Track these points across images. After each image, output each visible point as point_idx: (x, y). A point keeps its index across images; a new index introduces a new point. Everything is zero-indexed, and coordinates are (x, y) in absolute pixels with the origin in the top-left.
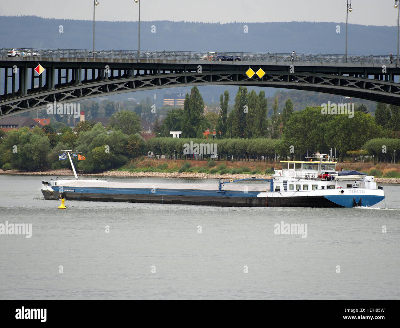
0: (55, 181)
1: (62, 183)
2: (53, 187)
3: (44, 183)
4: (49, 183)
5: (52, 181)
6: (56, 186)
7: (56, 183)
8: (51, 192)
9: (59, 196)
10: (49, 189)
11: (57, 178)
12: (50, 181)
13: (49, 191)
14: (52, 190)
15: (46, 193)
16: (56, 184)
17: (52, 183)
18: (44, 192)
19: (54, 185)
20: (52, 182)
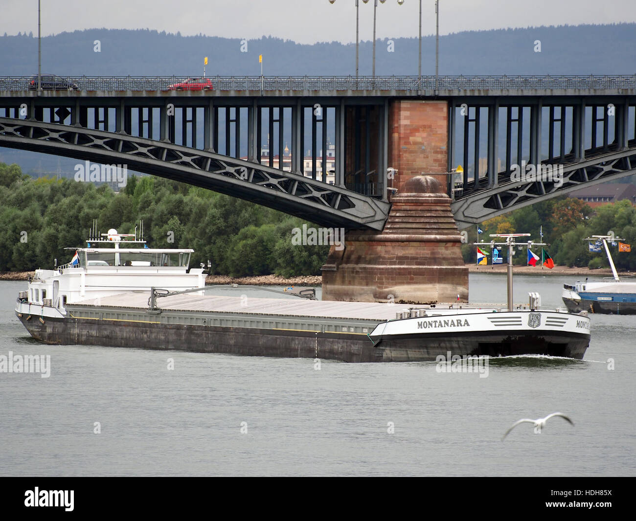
0: (584, 285)
1: (594, 286)
2: (580, 294)
3: (566, 287)
4: (574, 287)
5: (578, 284)
6: (585, 291)
7: (584, 287)
8: (577, 301)
9: (590, 306)
10: (575, 296)
11: (587, 279)
12: (576, 284)
13: (574, 300)
14: (578, 298)
15: (570, 303)
16: (584, 289)
17: (579, 287)
18: (566, 301)
19: (582, 291)
20: (580, 285)
